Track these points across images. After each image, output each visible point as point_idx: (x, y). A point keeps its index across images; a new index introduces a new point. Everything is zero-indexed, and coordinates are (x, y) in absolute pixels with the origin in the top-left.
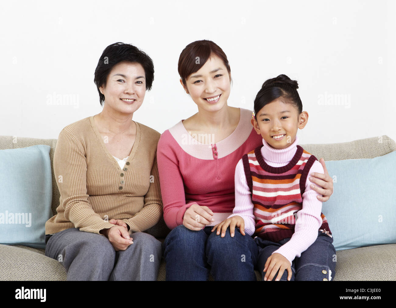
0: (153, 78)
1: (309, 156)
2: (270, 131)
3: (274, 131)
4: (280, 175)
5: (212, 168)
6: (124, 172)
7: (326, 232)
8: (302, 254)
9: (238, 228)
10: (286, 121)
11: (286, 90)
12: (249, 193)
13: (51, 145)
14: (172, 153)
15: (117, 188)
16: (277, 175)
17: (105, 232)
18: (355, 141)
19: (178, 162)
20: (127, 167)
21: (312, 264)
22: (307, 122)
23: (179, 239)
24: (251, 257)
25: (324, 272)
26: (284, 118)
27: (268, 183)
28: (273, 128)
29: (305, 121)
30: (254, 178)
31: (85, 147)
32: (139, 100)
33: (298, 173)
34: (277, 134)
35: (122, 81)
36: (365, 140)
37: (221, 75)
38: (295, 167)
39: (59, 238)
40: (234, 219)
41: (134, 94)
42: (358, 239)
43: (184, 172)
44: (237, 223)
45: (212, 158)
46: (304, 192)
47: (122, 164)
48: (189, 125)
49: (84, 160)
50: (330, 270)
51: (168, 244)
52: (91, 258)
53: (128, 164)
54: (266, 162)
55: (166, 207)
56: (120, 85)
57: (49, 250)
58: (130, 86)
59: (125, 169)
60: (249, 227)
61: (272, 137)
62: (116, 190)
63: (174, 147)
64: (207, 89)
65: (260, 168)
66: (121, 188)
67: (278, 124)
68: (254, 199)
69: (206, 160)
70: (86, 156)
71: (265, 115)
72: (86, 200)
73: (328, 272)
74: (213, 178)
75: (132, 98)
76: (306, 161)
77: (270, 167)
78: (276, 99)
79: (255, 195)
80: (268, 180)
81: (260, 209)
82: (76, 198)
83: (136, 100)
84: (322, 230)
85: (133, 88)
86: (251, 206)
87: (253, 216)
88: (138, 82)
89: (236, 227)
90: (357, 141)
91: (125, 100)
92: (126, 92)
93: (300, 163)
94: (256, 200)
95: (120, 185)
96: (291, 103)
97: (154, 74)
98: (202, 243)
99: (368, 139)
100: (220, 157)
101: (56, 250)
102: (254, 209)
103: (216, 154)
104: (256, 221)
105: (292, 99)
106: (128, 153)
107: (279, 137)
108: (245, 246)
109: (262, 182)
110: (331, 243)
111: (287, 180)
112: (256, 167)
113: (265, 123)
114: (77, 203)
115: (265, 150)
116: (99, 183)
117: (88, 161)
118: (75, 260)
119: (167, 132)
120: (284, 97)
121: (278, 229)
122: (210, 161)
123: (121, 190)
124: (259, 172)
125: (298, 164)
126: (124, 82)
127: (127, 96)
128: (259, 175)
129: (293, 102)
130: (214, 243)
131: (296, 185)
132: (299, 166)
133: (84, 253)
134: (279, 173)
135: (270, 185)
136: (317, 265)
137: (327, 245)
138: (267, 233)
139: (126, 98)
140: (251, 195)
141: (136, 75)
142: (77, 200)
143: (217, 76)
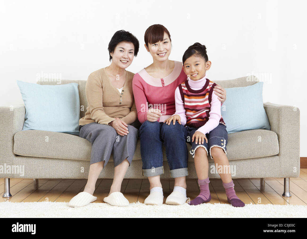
0: (138, 50)
1: (213, 83)
2: (190, 72)
3: (192, 72)
4: (198, 94)
5: (162, 91)
6: (122, 95)
7: (223, 123)
8: (210, 132)
9: (177, 121)
10: (198, 66)
11: (198, 50)
12: (183, 104)
13: (78, 83)
14: (140, 84)
15: (119, 104)
16: (196, 94)
17: (111, 124)
19: (144, 89)
21: (216, 137)
22: (210, 66)
23: (147, 127)
24: (184, 135)
25: (222, 140)
26: (197, 65)
27: (192, 98)
28: (191, 70)
29: (209, 66)
30: (185, 96)
31: (102, 83)
32: (130, 61)
33: (207, 93)
34: (193, 74)
35: (122, 51)
36: (243, 77)
37: (167, 42)
38: (206, 90)
39: (87, 127)
40: (175, 116)
41: (128, 58)
42: (239, 127)
43: (147, 94)
44: (177, 118)
45: (162, 86)
46: (211, 102)
47: (120, 91)
48: (148, 70)
49: (101, 89)
50: (225, 139)
51: (141, 130)
52: (106, 137)
53: (123, 91)
54: (191, 88)
55: (138, 113)
56: (121, 53)
57: (81, 134)
58: (126, 54)
59: (122, 94)
60: (183, 120)
61: (192, 75)
62: (118, 104)
63: (141, 81)
65: (188, 91)
66: (120, 103)
67: (194, 68)
68: (185, 107)
69: (158, 87)
70: (102, 88)
71: (187, 64)
72: (102, 109)
73: (224, 141)
74: (163, 96)
75: (126, 60)
76: (211, 86)
77: (193, 90)
78: (192, 55)
79: (186, 105)
80: (192, 97)
81: (189, 112)
82: (98, 108)
83: (129, 61)
84: (220, 122)
85: (128, 55)
86: (184, 111)
87: (185, 116)
88: (130, 52)
89: (176, 120)
90: (239, 78)
91: (123, 61)
92: (124, 57)
93: (208, 87)
94: (187, 107)
95: (120, 102)
96: (200, 57)
97: (139, 48)
98: (159, 129)
100: (165, 85)
101: (86, 133)
102: (186, 112)
103: (164, 84)
104: (187, 118)
105: (201, 54)
106: (123, 86)
107: (195, 75)
108: (181, 130)
109: (189, 98)
110: (226, 128)
111: (202, 97)
112: (186, 91)
113: (188, 68)
114: (97, 110)
115: (190, 82)
116: (110, 101)
117: (104, 90)
118: (97, 138)
119: (137, 74)
120: (196, 54)
121: (198, 121)
122: (161, 87)
123: (121, 105)
124: (187, 93)
125: (207, 88)
126: (123, 51)
127: (124, 59)
128: (187, 95)
129: (201, 56)
130: (165, 128)
131: (207, 99)
132: (208, 89)
133: (102, 134)
134: (198, 93)
135: (193, 100)
136: (218, 137)
137: (224, 129)
138: (192, 123)
139: (123, 60)
140: (184, 105)
141: (130, 48)
142: (97, 109)
143: (165, 43)
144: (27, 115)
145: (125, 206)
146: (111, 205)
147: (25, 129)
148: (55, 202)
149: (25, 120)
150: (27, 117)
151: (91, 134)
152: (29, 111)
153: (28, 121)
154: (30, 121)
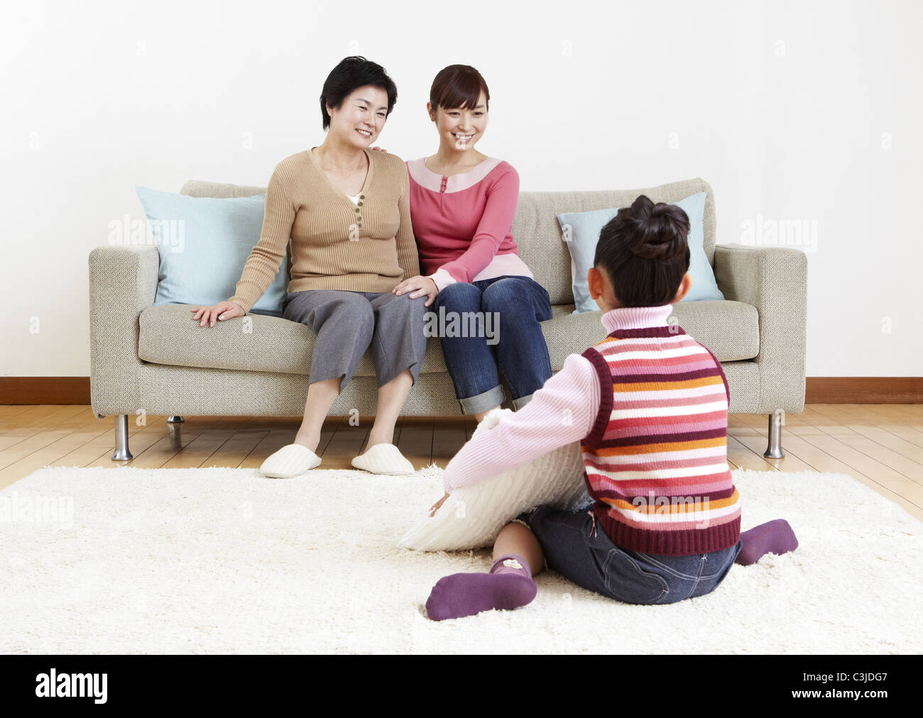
6: (359, 207)
18: (661, 186)
20: (362, 201)
35: (365, 108)
37: (481, 114)
53: (362, 197)
56: (361, 113)
59: (360, 204)
64: (463, 125)
83: (373, 131)
85: (374, 119)
88: (380, 113)
91: (362, 132)
99: (678, 183)
103: (445, 188)
106: (361, 187)
143: (477, 114)
144: (163, 267)
145: (405, 475)
146: (371, 473)
147: (161, 302)
148: (240, 468)
149: (160, 280)
150: (165, 273)
151: (313, 314)
152: (170, 261)
153: (167, 283)
154: (172, 283)
